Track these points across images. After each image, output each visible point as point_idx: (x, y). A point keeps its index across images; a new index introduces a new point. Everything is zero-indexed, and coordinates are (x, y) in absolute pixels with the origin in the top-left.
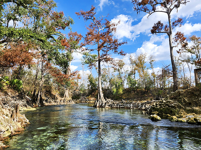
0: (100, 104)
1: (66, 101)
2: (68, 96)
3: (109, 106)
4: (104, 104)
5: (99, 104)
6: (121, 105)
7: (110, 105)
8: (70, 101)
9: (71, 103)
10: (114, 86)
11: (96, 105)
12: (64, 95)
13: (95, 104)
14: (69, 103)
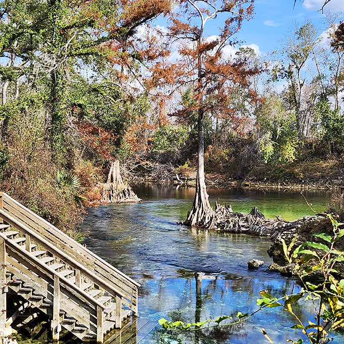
0: (199, 220)
1: (114, 195)
2: (119, 177)
3: (217, 226)
4: (207, 221)
5: (197, 220)
6: (243, 226)
7: (219, 224)
8: (127, 195)
9: (128, 200)
10: (268, 135)
11: (191, 221)
12: (110, 175)
13: (189, 219)
14: (122, 200)
